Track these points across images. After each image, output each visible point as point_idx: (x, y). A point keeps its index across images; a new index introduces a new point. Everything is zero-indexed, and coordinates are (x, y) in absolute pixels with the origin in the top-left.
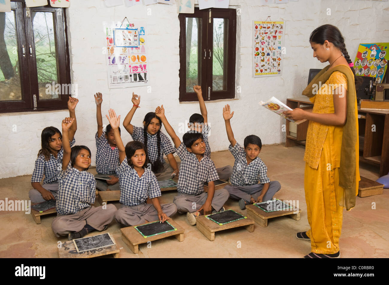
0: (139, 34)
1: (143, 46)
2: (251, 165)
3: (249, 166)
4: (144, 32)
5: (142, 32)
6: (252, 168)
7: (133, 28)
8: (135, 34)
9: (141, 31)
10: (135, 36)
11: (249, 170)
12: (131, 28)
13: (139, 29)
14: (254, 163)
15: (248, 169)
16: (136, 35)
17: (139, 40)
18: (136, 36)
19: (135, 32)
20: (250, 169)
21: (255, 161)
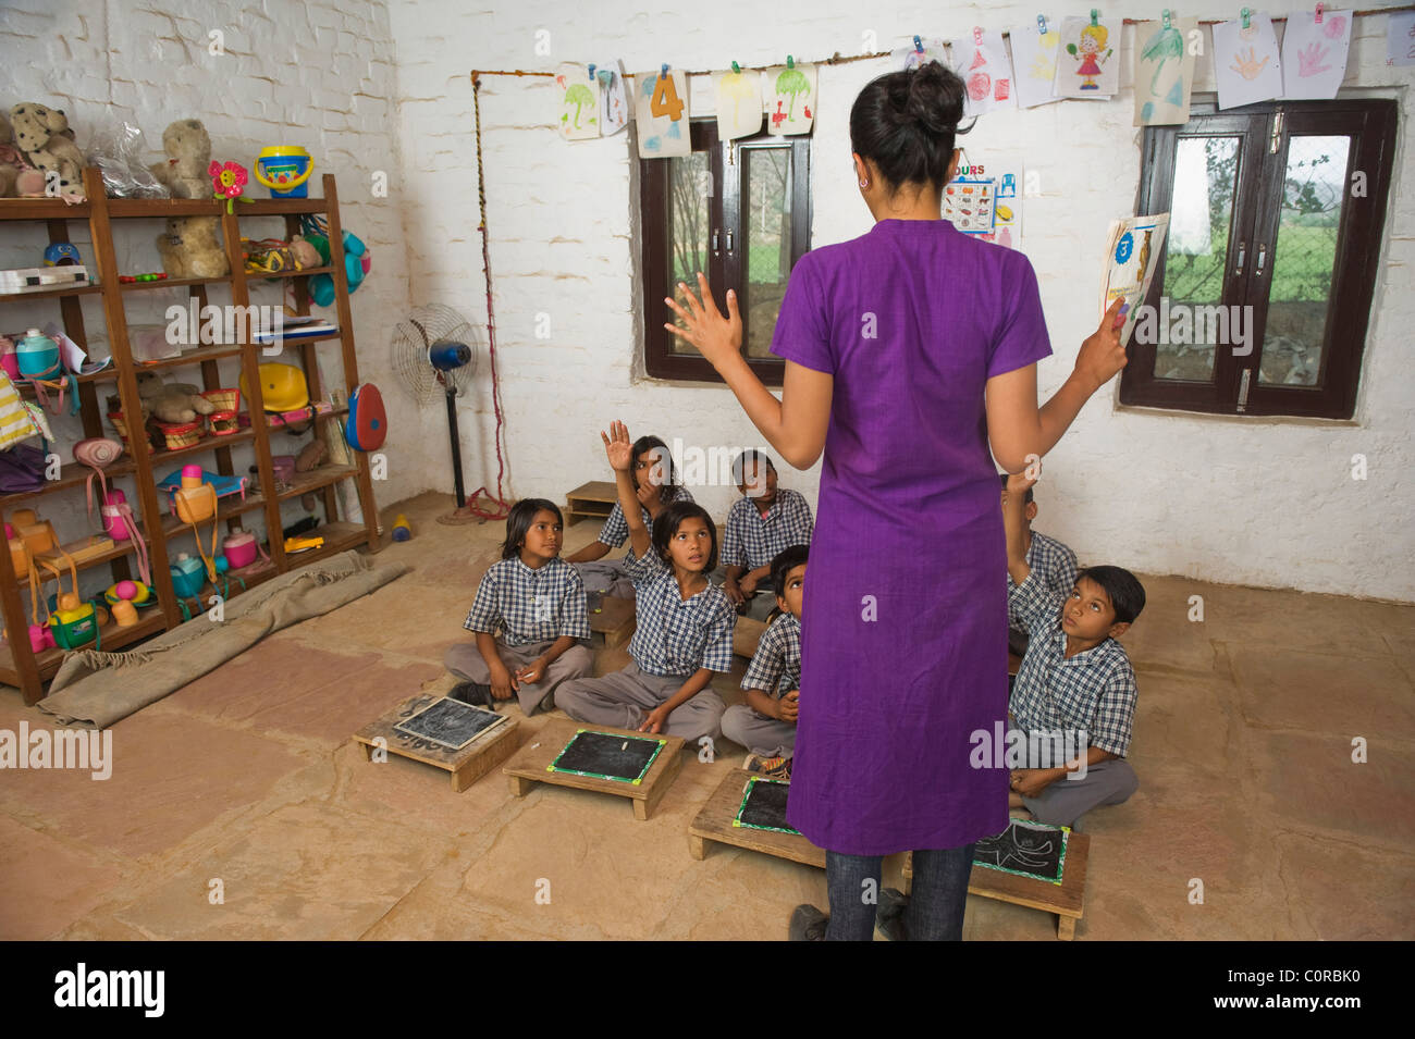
0: (996, 193)
1: (1005, 230)
2: (1075, 663)
3: (1066, 663)
4: (1014, 189)
5: (1008, 190)
6: (1077, 676)
7: (980, 177)
8: (984, 194)
9: (1004, 186)
10: (981, 201)
11: (1064, 680)
12: (974, 180)
13: (1000, 179)
14: (1089, 660)
15: (1063, 673)
16: (985, 198)
17: (995, 212)
18: (986, 201)
19: (985, 189)
20: (1070, 678)
21: (1095, 654)
